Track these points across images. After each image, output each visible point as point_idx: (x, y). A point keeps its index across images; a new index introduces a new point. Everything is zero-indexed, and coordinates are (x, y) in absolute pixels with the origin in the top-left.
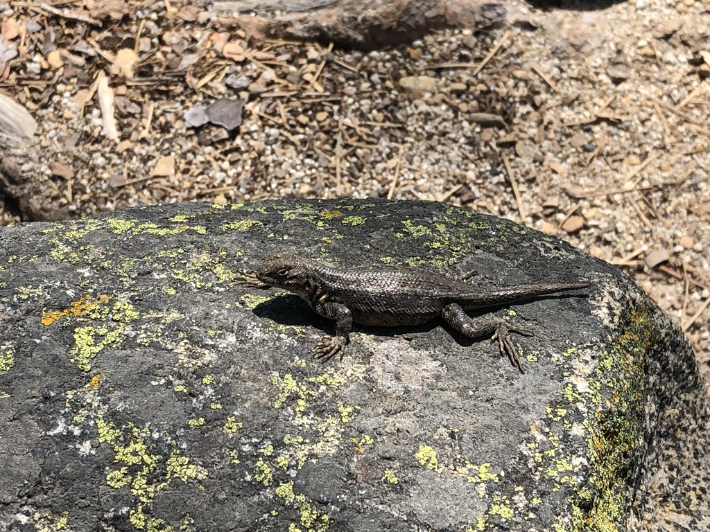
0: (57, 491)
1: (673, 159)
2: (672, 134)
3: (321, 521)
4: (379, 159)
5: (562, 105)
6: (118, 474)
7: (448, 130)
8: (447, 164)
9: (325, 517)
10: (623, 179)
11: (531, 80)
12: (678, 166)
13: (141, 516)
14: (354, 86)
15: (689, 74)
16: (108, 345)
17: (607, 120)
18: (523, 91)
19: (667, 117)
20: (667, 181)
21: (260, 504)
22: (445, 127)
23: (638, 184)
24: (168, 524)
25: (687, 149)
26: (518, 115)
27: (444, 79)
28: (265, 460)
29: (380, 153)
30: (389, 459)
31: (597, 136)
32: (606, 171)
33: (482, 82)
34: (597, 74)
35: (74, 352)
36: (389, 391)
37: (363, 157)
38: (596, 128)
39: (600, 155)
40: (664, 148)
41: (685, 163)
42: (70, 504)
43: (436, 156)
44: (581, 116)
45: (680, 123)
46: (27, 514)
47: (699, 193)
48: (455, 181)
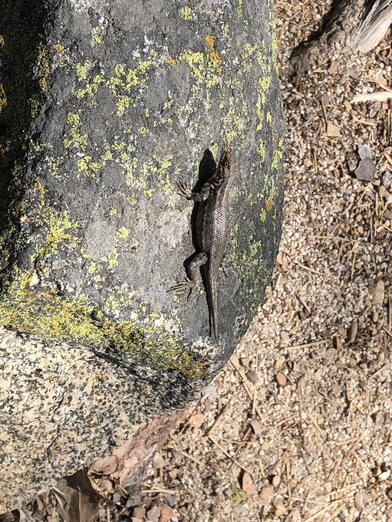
0: (115, 39)
1: (320, 444)
2: (337, 446)
3: (92, 173)
4: (331, 263)
5: (360, 381)
6: (122, 70)
7: (347, 308)
8: (325, 305)
9: (93, 175)
10: (308, 412)
11: (378, 362)
12: (315, 447)
13: (99, 81)
14: (380, 252)
15: (376, 462)
16: (193, 70)
17: (348, 407)
18: (371, 357)
19: (348, 445)
20: (305, 439)
21: (102, 142)
22: (349, 306)
23: (305, 421)
24: (95, 94)
25: (325, 454)
26: (354, 352)
27: (381, 308)
28: (125, 146)
29: (334, 264)
30: (123, 212)
31: (338, 400)
32: (315, 402)
33: (378, 332)
34: (379, 405)
35: (190, 52)
36: (160, 218)
37: (332, 253)
38: (343, 400)
39: (325, 400)
40: (327, 440)
41: (317, 452)
42: (108, 45)
43: (330, 299)
44: (351, 392)
45: (343, 452)
46: (104, 23)
47: (297, 458)
48: (314, 309)
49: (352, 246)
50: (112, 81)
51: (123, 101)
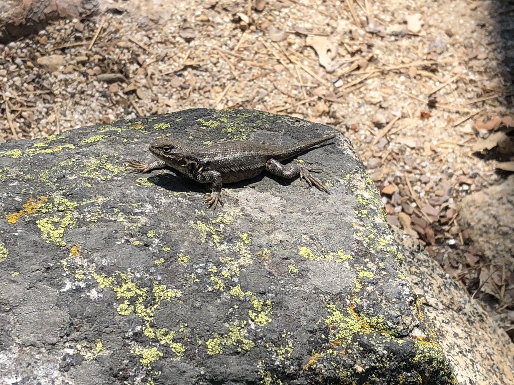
0: (86, 327)
1: (242, 85)
2: (236, 69)
3: (266, 305)
4: (40, 117)
5: (157, 61)
7: (84, 89)
8: (92, 112)
9: (268, 302)
10: (215, 103)
11: (131, 47)
12: (247, 89)
13: (150, 329)
14: (4, 68)
15: (235, 29)
16: (66, 227)
17: (191, 66)
18: (127, 56)
19: (229, 58)
20: (244, 100)
22: (82, 88)
23: (226, 104)
25: (249, 77)
26: (131, 72)
27: (69, 55)
28: (215, 276)
29: (40, 113)
30: (287, 259)
31: (187, 78)
32: (201, 99)
33: (97, 53)
34: (174, 37)
35: (45, 236)
37: (29, 117)
38: (185, 73)
39: (194, 90)
40: (234, 79)
41: (251, 86)
42: (99, 334)
43: (82, 108)
44: (173, 67)
45: (239, 62)
46: (71, 347)
47: (265, 103)
48: (102, 123)
49: (11, 99)
50: (143, 314)
51: (162, 293)
